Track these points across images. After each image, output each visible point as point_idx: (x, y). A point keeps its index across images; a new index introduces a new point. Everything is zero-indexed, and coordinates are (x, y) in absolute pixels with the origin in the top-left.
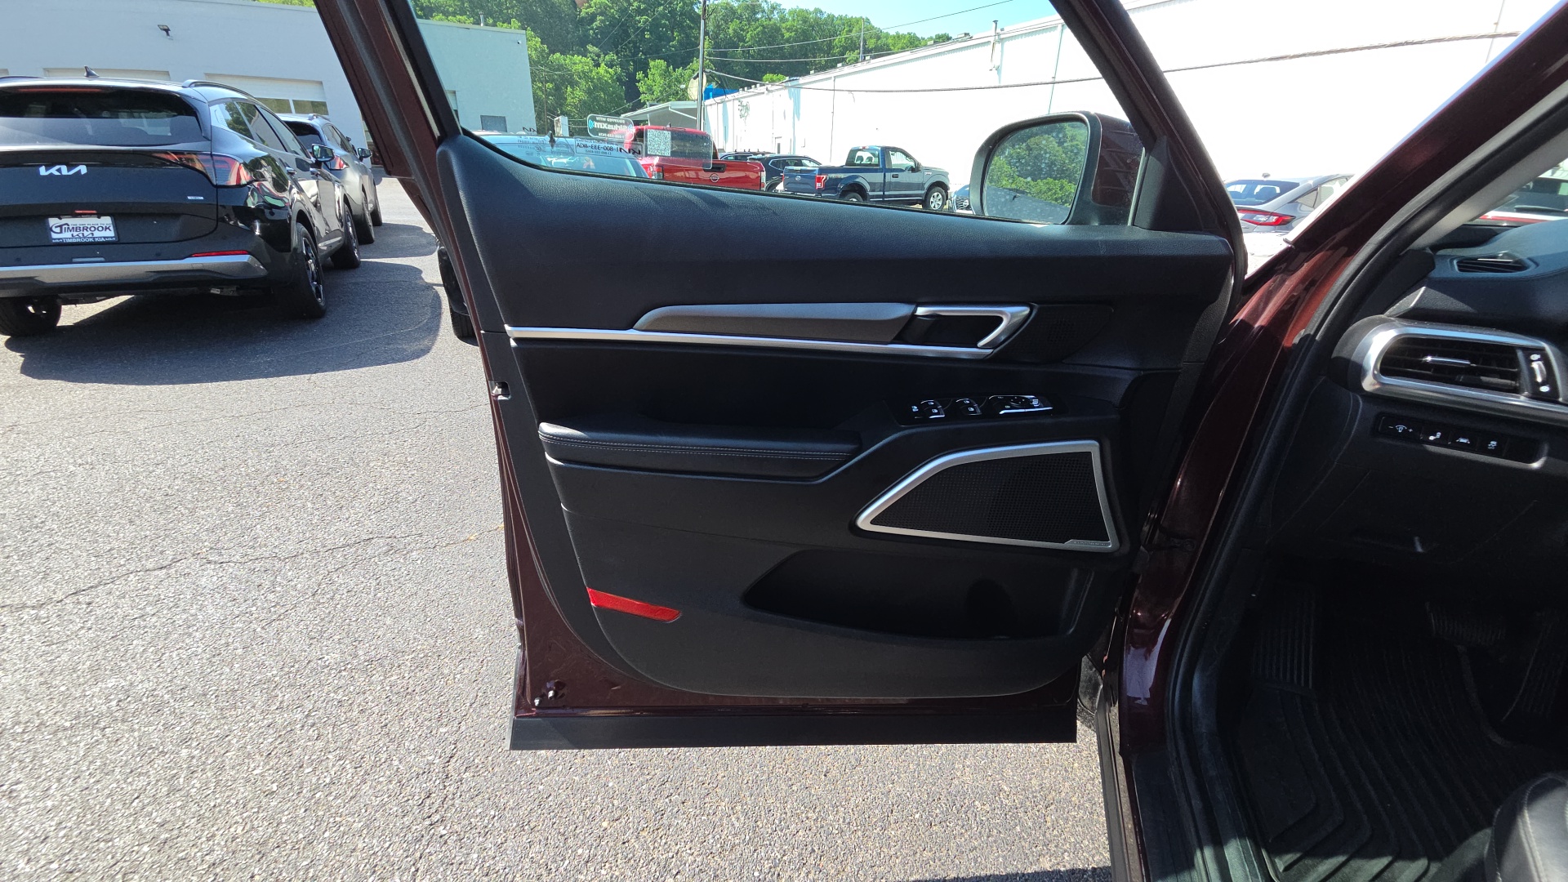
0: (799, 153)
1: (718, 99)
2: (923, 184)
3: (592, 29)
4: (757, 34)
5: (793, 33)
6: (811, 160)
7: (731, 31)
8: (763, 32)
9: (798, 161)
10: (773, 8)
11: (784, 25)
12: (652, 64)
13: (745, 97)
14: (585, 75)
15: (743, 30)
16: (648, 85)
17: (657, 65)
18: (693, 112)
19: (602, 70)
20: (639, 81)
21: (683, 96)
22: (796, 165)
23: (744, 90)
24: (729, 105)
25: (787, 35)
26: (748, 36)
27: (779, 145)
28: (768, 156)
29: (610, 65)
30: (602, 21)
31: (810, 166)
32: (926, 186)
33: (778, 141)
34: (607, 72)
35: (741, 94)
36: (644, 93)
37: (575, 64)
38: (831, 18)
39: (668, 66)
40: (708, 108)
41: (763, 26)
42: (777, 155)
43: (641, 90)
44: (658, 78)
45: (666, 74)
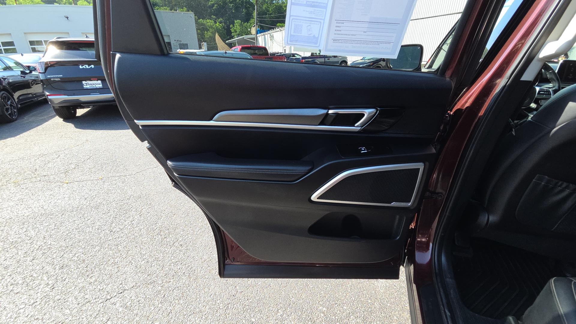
0: (293, 52)
1: (262, 34)
2: (338, 62)
3: (213, 9)
4: (274, 9)
6: (298, 55)
8: (276, 8)
9: (293, 55)
11: (284, 5)
12: (236, 21)
13: (272, 33)
14: (211, 27)
15: (268, 7)
16: (234, 29)
17: (237, 22)
18: (253, 39)
19: (217, 25)
20: (231, 28)
21: (249, 33)
22: (293, 57)
23: (271, 30)
24: (266, 36)
26: (270, 9)
27: (285, 50)
28: (283, 54)
29: (220, 23)
30: (216, 6)
31: (298, 57)
32: (340, 62)
33: (285, 48)
34: (219, 25)
35: (270, 32)
36: (233, 32)
37: (208, 23)
39: (242, 22)
40: (259, 37)
41: (275, 5)
42: (285, 53)
44: (238, 27)
45: (241, 25)
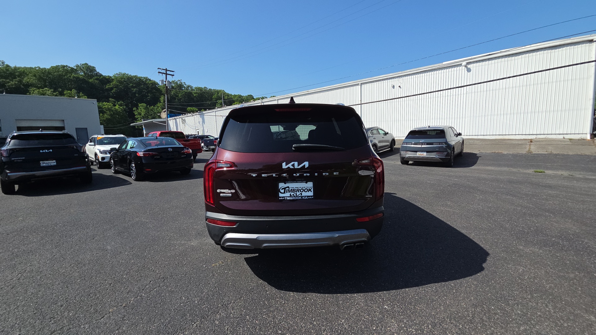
0: (206, 134)
1: (173, 118)
3: (111, 93)
4: (183, 94)
5: (197, 95)
6: (211, 136)
7: (172, 94)
8: (186, 94)
9: (207, 137)
10: (188, 86)
11: (193, 92)
12: (140, 105)
13: (183, 117)
14: (109, 110)
16: (139, 112)
17: (142, 106)
18: (164, 122)
19: (117, 107)
20: (134, 111)
21: (160, 117)
22: (206, 138)
23: (183, 115)
24: (178, 120)
25: (195, 95)
26: (180, 95)
27: (198, 132)
28: (196, 136)
29: (121, 105)
30: (116, 90)
31: (212, 138)
33: (198, 130)
34: (120, 108)
35: (181, 116)
36: (137, 115)
37: (104, 105)
38: (210, 90)
39: (147, 105)
40: (169, 121)
41: (185, 92)
42: (198, 135)
43: (135, 114)
44: (143, 110)
45: (146, 108)
